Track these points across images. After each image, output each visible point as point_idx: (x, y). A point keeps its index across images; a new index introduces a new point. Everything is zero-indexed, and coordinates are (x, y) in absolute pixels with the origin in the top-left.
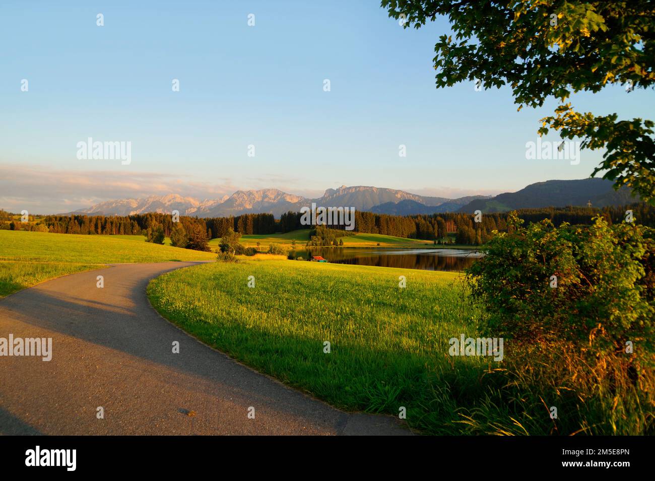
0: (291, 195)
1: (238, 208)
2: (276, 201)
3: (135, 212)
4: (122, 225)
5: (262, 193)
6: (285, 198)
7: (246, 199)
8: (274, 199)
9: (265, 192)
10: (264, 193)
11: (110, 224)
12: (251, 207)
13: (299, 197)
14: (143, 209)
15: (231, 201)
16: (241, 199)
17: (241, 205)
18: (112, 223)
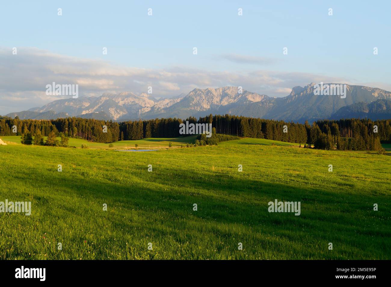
0: (253, 93)
1: (194, 108)
2: (236, 100)
3: (87, 111)
4: (43, 128)
5: (221, 91)
6: (247, 97)
7: (204, 98)
8: (235, 98)
9: (225, 90)
10: (223, 91)
11: (34, 127)
12: (209, 107)
13: (262, 95)
14: (95, 108)
15: (186, 100)
16: (198, 98)
17: (198, 104)
18: (35, 126)
